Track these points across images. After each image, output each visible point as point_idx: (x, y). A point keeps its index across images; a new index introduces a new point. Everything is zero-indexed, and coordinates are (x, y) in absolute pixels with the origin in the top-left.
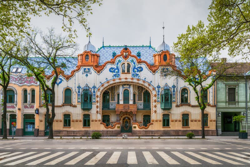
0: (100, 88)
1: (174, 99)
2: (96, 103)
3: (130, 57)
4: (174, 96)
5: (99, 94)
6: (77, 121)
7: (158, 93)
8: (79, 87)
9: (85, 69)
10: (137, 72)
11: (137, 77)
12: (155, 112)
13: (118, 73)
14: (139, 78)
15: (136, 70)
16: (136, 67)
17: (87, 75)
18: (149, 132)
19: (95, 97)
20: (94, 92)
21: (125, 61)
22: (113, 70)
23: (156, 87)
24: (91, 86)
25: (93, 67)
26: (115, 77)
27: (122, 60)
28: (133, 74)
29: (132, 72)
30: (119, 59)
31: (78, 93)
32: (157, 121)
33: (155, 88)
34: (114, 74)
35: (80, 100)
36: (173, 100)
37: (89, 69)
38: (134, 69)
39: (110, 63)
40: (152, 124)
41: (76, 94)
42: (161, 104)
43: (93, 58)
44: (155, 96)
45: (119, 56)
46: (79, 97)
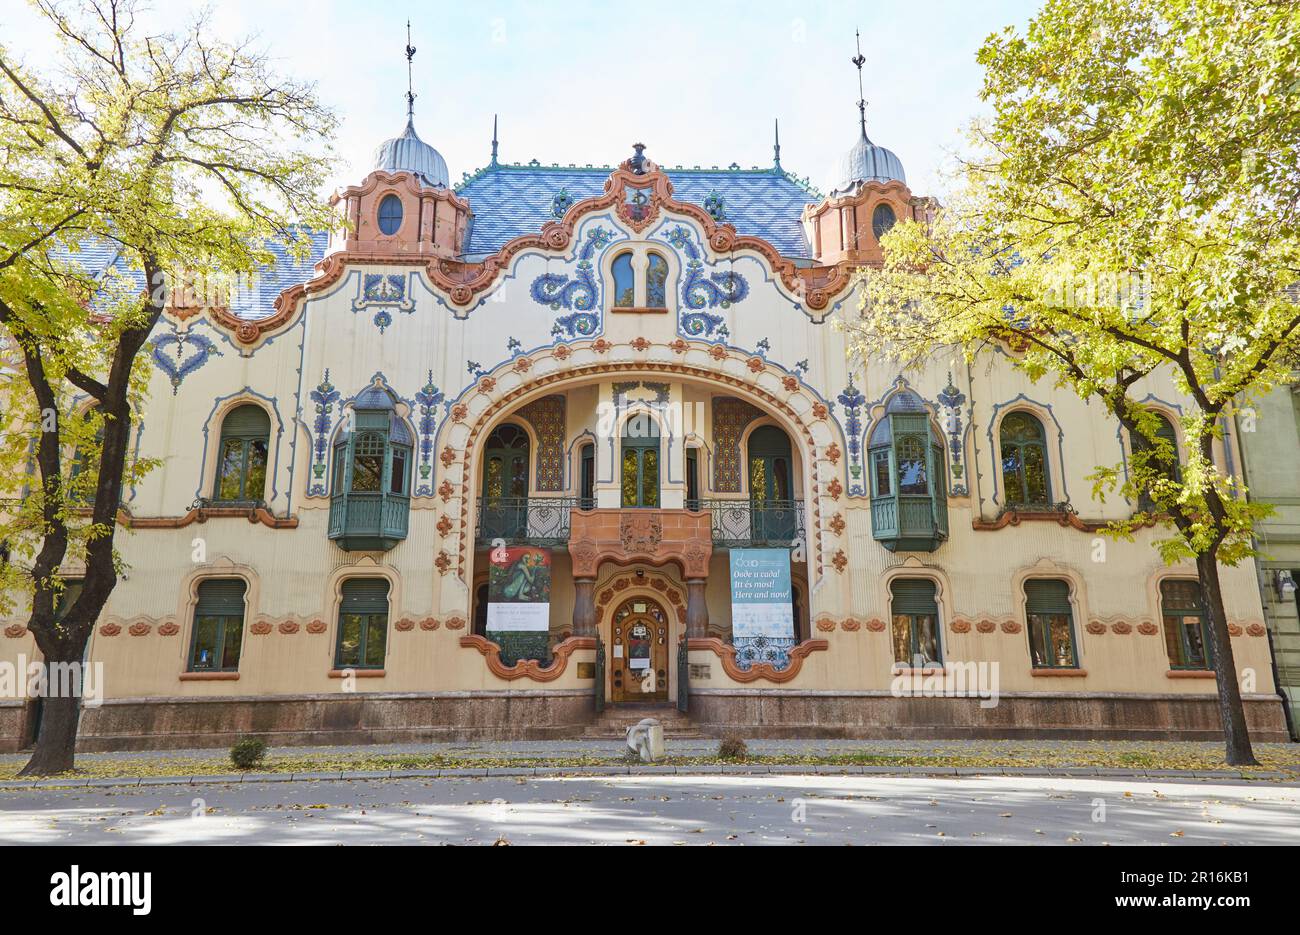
0: (465, 400)
1: (958, 476)
2: (439, 498)
3: (663, 213)
4: (957, 458)
5: (456, 437)
6: (290, 628)
7: (848, 438)
8: (324, 396)
9: (371, 281)
10: (713, 303)
11: (714, 337)
12: (840, 561)
13: (590, 307)
14: (721, 339)
15: (701, 292)
16: (707, 275)
17: (383, 320)
18: (802, 704)
19: (430, 463)
20: (427, 427)
21: (634, 236)
22: (559, 289)
23: (836, 401)
24: (407, 388)
25: (428, 270)
26: (571, 332)
27: (615, 230)
28: (686, 318)
29: (681, 302)
30: (593, 225)
31: (312, 430)
32: (851, 626)
33: (831, 405)
34: (564, 312)
35: (322, 482)
36: (955, 482)
37: (398, 282)
38: (688, 288)
39: (539, 245)
40: (822, 646)
41: (302, 442)
42: (873, 507)
43: (427, 217)
44: (833, 454)
45: (596, 207)
46: (320, 457)
